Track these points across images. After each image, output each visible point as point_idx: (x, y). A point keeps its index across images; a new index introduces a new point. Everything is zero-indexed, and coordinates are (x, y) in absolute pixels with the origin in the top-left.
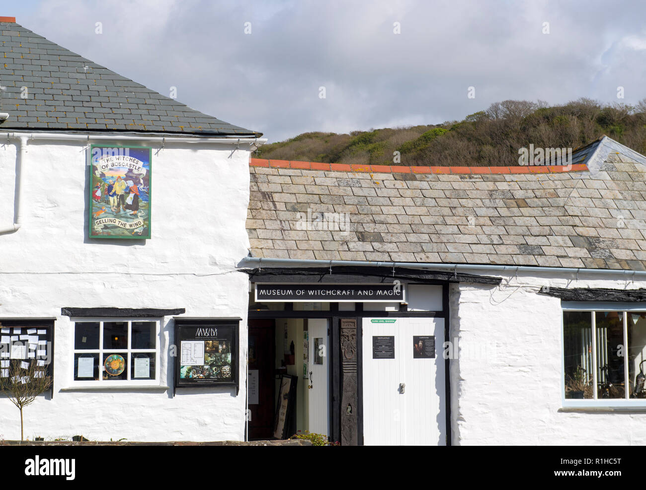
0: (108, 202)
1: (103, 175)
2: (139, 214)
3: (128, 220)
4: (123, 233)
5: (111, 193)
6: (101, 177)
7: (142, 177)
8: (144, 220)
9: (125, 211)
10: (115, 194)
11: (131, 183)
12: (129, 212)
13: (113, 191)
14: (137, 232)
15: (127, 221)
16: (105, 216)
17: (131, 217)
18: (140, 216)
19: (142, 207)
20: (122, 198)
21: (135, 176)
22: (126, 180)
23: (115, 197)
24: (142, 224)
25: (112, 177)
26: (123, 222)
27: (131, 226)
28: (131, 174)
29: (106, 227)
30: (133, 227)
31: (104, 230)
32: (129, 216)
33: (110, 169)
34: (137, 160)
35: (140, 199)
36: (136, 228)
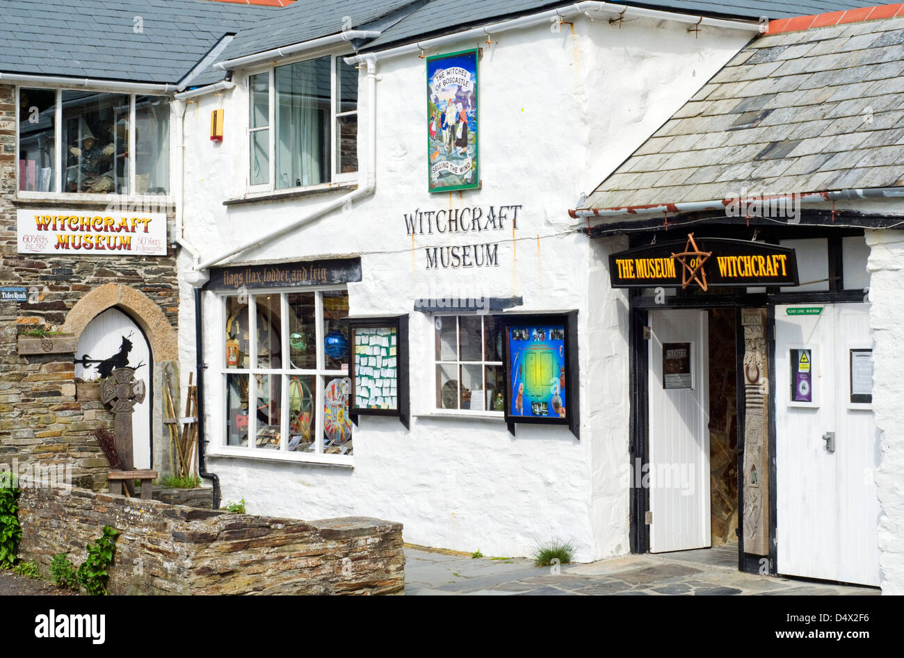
0: (441, 139)
1: (437, 100)
2: (468, 152)
3: (460, 161)
4: (455, 182)
5: (444, 126)
6: (435, 103)
7: (469, 95)
8: (473, 160)
9: (455, 149)
10: (447, 125)
11: (460, 105)
12: (460, 149)
13: (445, 122)
14: (467, 179)
15: (458, 164)
16: (439, 159)
17: (462, 157)
18: (469, 155)
19: (471, 140)
20: (453, 129)
21: (463, 95)
22: (456, 102)
23: (447, 129)
24: (471, 166)
25: (445, 101)
26: (455, 166)
27: (461, 170)
28: (460, 94)
29: (441, 176)
30: (463, 173)
31: (440, 180)
32: (460, 156)
33: (443, 90)
34: (465, 71)
35: (469, 129)
36: (466, 173)
